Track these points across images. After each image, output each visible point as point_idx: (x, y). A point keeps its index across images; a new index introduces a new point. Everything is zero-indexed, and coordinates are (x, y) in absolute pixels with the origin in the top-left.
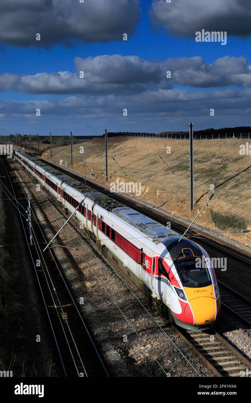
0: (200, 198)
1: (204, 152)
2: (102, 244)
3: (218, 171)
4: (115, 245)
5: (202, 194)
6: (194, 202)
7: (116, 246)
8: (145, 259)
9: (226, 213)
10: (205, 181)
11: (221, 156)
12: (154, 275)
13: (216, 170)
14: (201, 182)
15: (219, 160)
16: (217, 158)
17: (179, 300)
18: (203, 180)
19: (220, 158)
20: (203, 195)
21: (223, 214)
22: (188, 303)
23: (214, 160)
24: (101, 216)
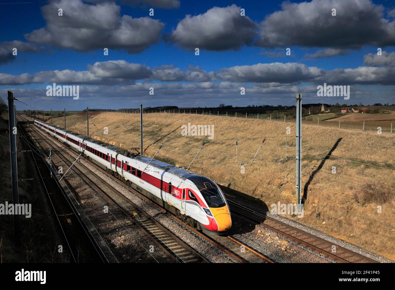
0: (147, 148)
1: (147, 121)
2: (126, 179)
3: (157, 132)
4: (141, 180)
5: (148, 146)
6: (143, 150)
7: (143, 181)
8: (174, 190)
9: (163, 156)
10: (149, 138)
11: (158, 123)
12: (184, 200)
13: (156, 132)
14: (147, 138)
15: (157, 126)
16: (156, 125)
17: (208, 217)
18: (148, 138)
19: (157, 124)
20: (149, 146)
21: (161, 157)
22: (214, 218)
23: (154, 126)
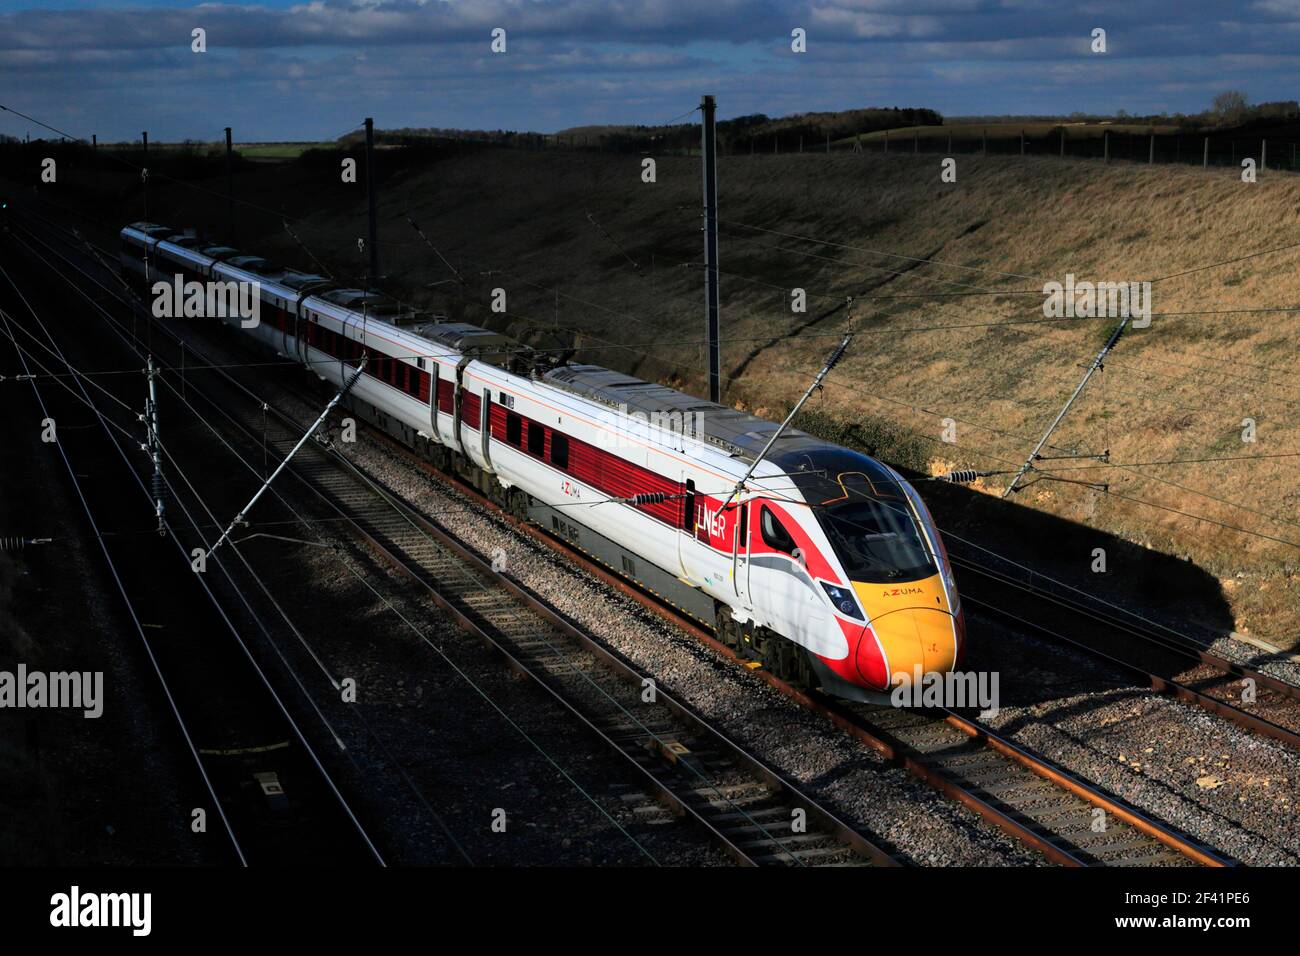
0: (746, 364)
1: (747, 200)
2: (505, 484)
3: (806, 267)
4: (569, 481)
5: (751, 348)
6: (722, 376)
7: (576, 484)
8: (702, 510)
10: (760, 301)
11: (813, 212)
12: (745, 552)
13: (800, 264)
14: (745, 305)
15: (810, 228)
16: (802, 221)
17: (841, 622)
18: (753, 300)
19: (810, 219)
20: (755, 353)
22: (870, 626)
23: (788, 229)
24: (503, 396)
